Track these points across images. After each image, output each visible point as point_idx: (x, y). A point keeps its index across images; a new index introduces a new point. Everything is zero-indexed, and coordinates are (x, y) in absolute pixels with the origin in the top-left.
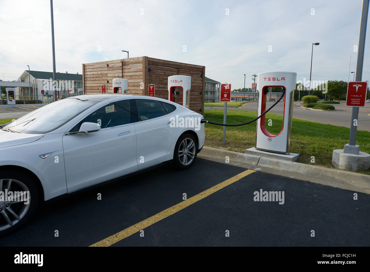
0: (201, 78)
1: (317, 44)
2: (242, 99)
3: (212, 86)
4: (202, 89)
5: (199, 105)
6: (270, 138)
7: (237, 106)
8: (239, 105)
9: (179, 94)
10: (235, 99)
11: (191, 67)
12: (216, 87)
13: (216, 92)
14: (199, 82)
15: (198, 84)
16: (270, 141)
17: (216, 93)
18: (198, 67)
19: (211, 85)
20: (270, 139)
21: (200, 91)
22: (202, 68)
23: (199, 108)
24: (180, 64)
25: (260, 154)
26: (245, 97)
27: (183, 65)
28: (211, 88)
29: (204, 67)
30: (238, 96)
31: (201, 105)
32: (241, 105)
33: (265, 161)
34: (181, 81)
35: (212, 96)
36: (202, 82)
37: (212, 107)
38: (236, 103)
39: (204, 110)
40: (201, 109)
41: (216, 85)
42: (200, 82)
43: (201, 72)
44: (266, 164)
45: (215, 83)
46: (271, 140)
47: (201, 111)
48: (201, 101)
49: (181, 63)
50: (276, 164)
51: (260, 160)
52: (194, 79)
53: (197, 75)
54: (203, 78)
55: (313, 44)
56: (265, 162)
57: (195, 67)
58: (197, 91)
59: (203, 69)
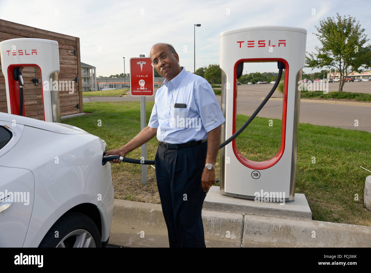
0: (74, 57)
1: (199, 25)
2: (122, 85)
3: (85, 72)
4: (77, 73)
5: (75, 98)
6: (255, 172)
7: (120, 95)
8: (123, 93)
9: (38, 82)
10: (114, 86)
11: (55, 37)
12: (91, 72)
13: (91, 78)
14: (71, 63)
15: (71, 66)
16: (257, 177)
17: (91, 80)
18: (67, 37)
19: (84, 70)
20: (257, 175)
21: (75, 76)
22: (75, 40)
23: (76, 103)
24: (34, 30)
25: (239, 208)
26: (126, 83)
27: (40, 32)
28: (84, 74)
29: (77, 40)
30: (116, 83)
31: (78, 99)
32: (125, 94)
33: (258, 228)
34: (34, 51)
35: (86, 83)
36: (76, 62)
37: (91, 98)
38: (119, 91)
39: (82, 105)
40: (78, 105)
41: (91, 70)
42: (73, 62)
43: (73, 47)
44: (261, 234)
45: (88, 68)
46: (259, 175)
47: (78, 108)
48: (78, 92)
49: (36, 29)
50: (284, 232)
51: (246, 226)
52: (63, 56)
53: (68, 51)
54: (77, 57)
55: (195, 25)
56: (258, 231)
57: (63, 37)
58: (69, 77)
59: (76, 42)
